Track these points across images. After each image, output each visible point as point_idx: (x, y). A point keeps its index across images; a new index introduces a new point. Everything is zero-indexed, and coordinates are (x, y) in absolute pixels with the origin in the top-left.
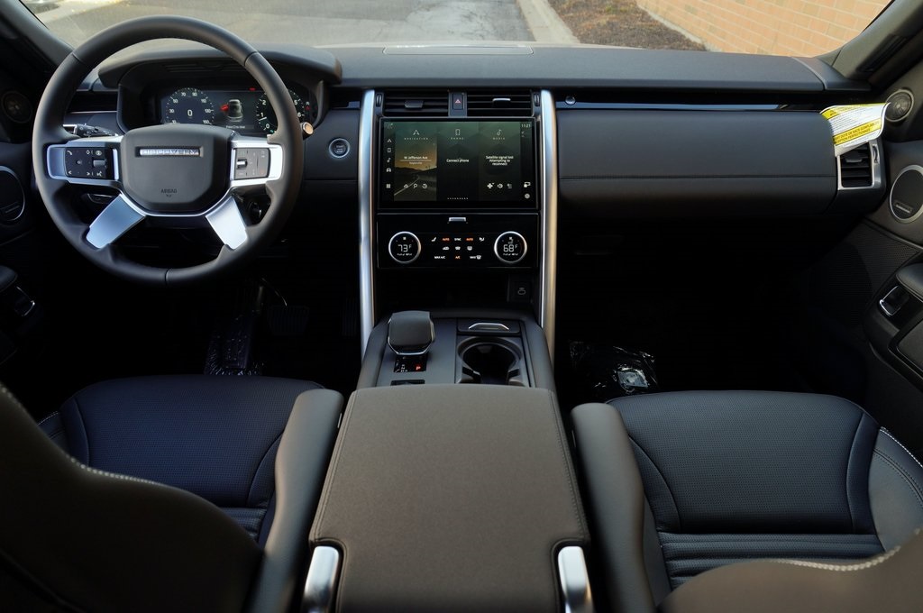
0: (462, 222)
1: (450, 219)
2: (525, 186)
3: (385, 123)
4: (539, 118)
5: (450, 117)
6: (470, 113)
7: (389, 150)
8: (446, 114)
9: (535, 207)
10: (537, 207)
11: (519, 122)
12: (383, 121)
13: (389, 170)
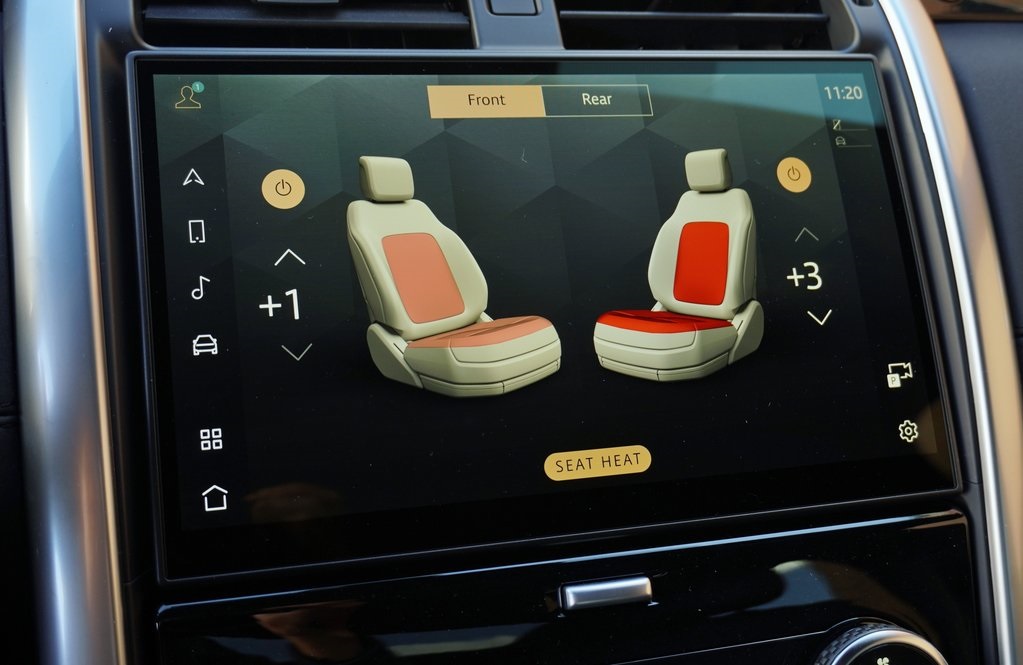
0: (632, 606)
1: (572, 595)
2: (894, 381)
3: (159, 79)
4: (887, 61)
5: (484, 51)
6: (573, 34)
7: (197, 232)
8: (464, 38)
9: (951, 484)
10: (959, 486)
11: (810, 78)
12: (148, 69)
13: (205, 345)
